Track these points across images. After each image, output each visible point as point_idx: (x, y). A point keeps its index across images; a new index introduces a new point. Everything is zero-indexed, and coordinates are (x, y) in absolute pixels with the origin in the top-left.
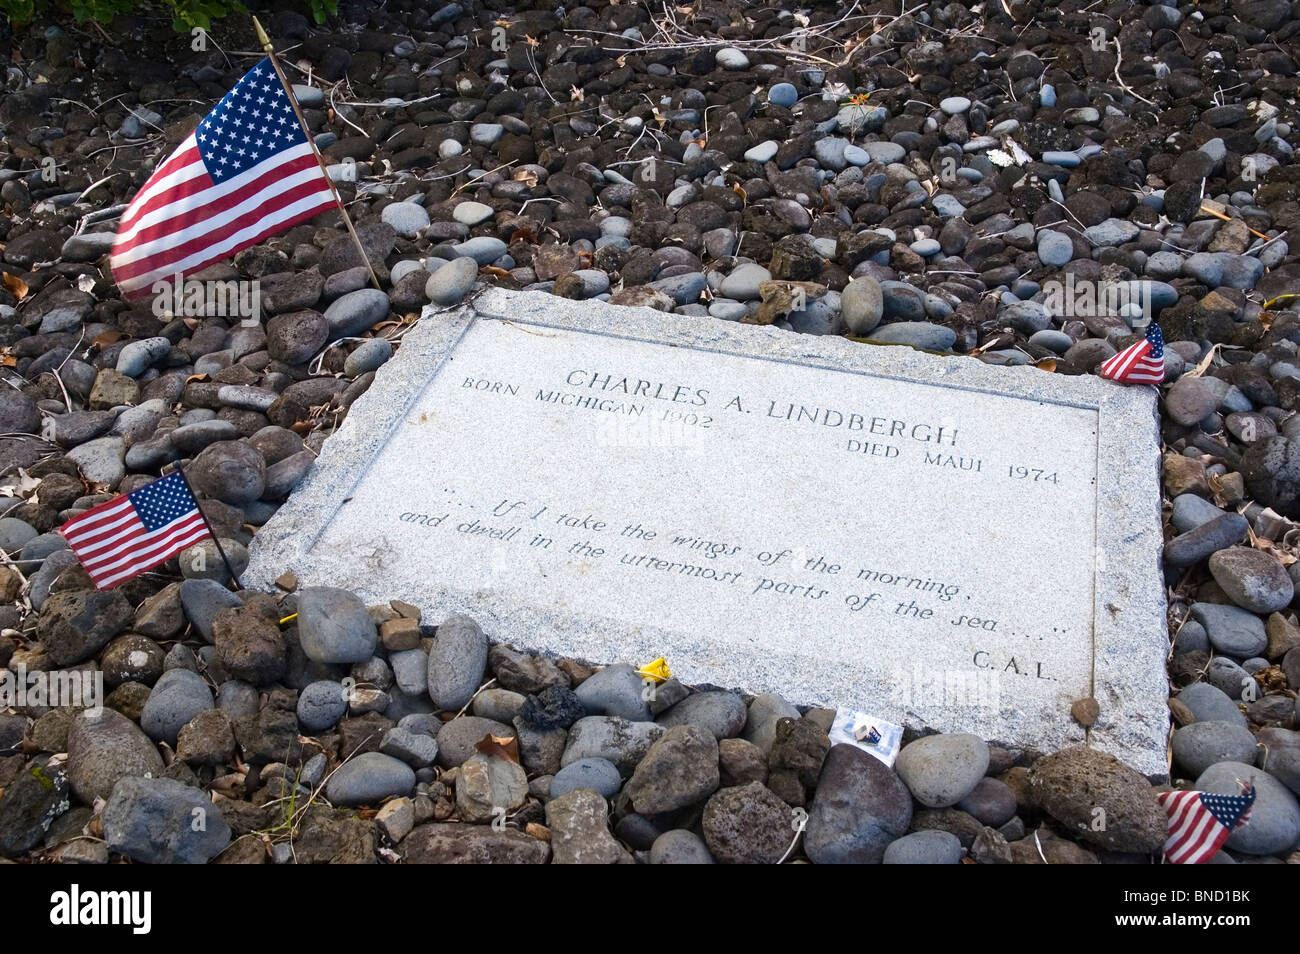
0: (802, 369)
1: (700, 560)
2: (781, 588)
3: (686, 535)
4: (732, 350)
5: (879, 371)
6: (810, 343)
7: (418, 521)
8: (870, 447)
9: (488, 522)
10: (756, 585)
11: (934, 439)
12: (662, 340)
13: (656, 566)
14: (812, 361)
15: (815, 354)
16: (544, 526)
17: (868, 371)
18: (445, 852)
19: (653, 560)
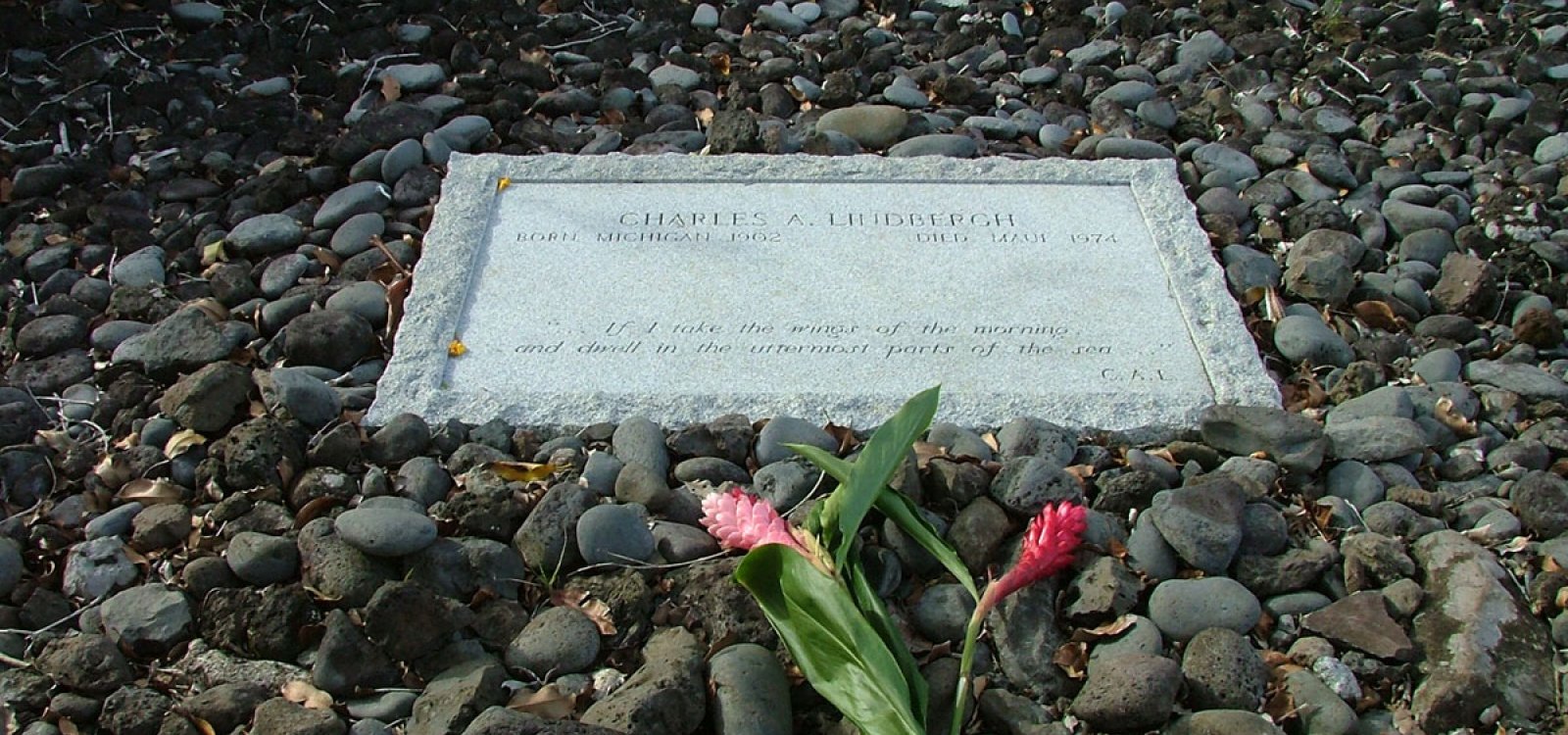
0: (846, 185)
1: (825, 341)
2: (911, 350)
3: (800, 324)
4: (772, 177)
5: (921, 176)
6: (846, 162)
7: (535, 350)
8: (939, 237)
9: (603, 340)
10: (886, 352)
11: (994, 224)
12: (700, 178)
13: (786, 350)
14: (854, 177)
15: (854, 170)
16: (662, 336)
17: (910, 178)
18: (710, 577)
19: (781, 347)
